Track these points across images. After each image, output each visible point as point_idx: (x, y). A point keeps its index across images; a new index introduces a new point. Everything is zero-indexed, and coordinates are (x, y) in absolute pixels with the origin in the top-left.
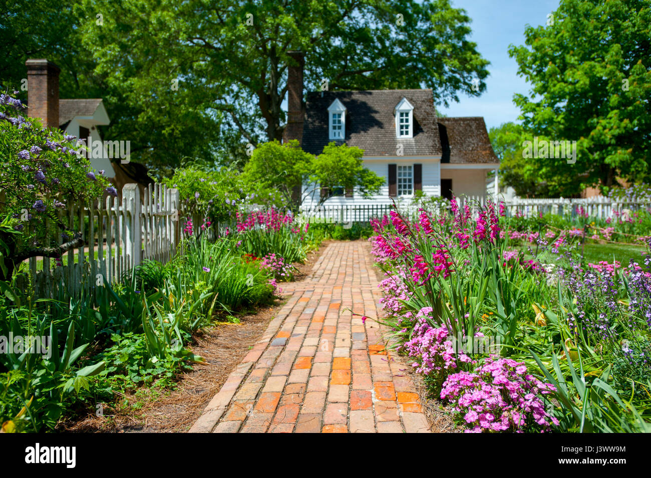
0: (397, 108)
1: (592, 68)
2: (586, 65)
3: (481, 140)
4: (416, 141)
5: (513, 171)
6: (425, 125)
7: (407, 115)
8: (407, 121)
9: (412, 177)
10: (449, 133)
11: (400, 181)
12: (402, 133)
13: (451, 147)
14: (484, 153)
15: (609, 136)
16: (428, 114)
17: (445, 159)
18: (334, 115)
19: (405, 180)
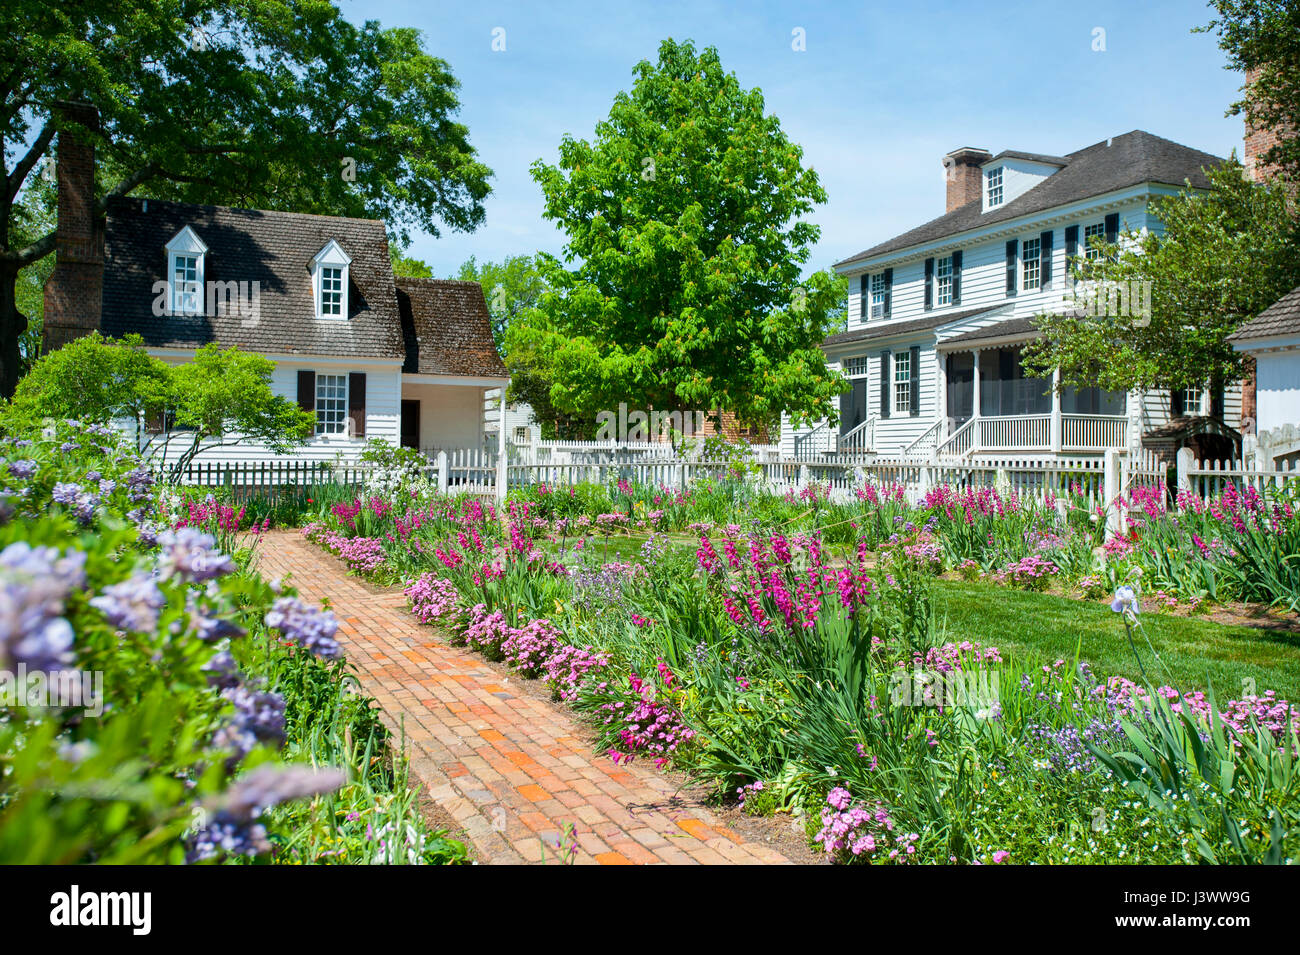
0: (317, 259)
1: (660, 234)
2: (652, 226)
3: (475, 329)
4: (356, 329)
5: (531, 373)
6: (371, 295)
7: (338, 273)
8: (337, 285)
9: (347, 398)
10: (416, 311)
11: (321, 404)
12: (326, 309)
13: (419, 339)
14: (481, 355)
15: (682, 350)
16: (377, 273)
17: (411, 367)
18: (180, 260)
19: (331, 404)
